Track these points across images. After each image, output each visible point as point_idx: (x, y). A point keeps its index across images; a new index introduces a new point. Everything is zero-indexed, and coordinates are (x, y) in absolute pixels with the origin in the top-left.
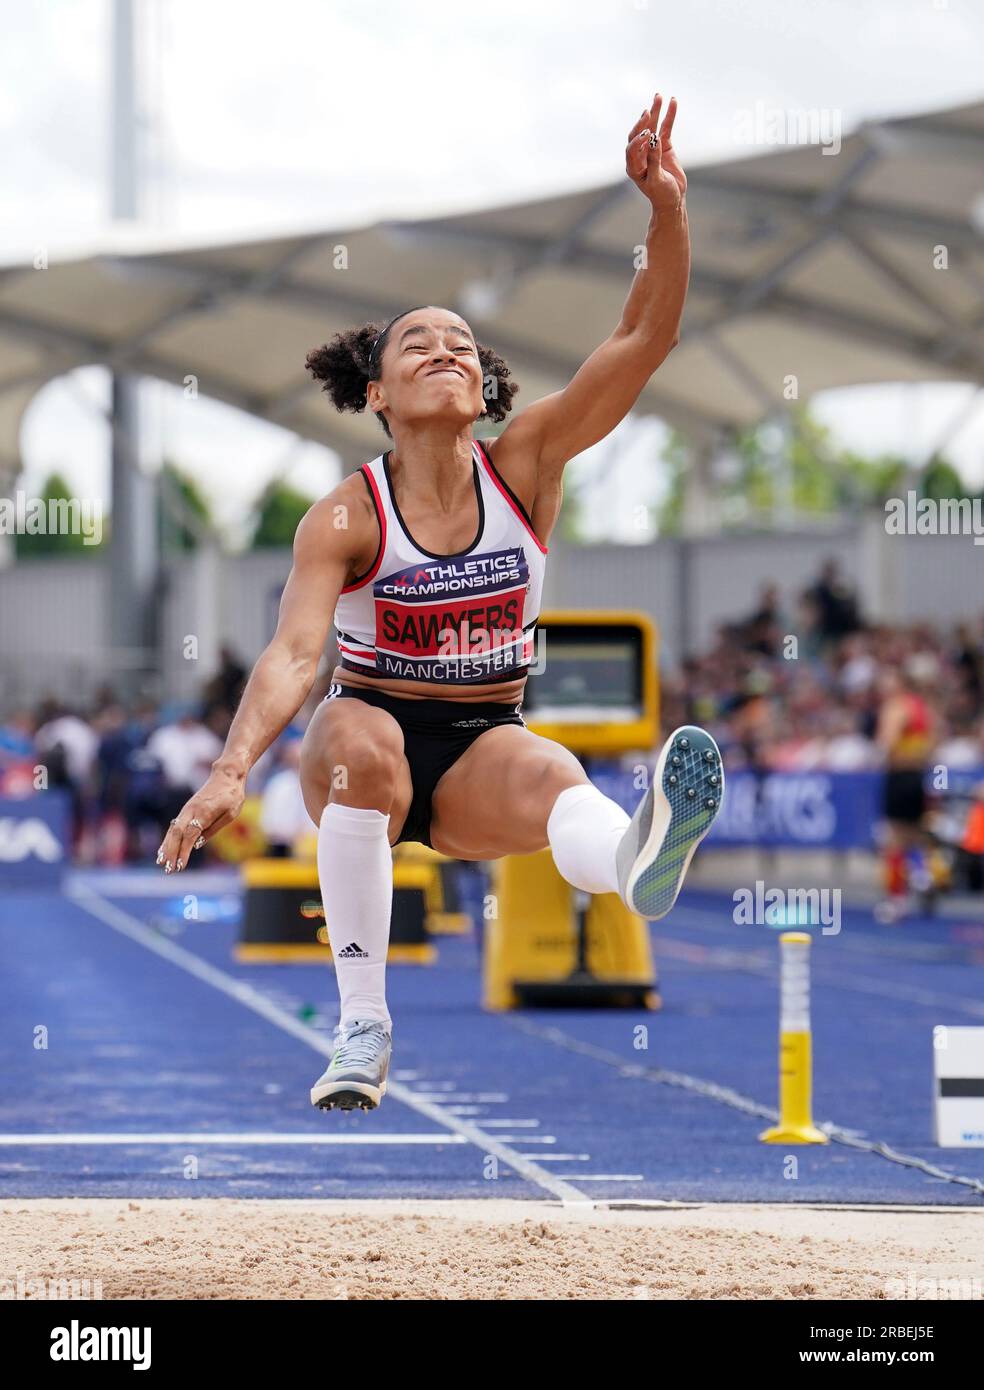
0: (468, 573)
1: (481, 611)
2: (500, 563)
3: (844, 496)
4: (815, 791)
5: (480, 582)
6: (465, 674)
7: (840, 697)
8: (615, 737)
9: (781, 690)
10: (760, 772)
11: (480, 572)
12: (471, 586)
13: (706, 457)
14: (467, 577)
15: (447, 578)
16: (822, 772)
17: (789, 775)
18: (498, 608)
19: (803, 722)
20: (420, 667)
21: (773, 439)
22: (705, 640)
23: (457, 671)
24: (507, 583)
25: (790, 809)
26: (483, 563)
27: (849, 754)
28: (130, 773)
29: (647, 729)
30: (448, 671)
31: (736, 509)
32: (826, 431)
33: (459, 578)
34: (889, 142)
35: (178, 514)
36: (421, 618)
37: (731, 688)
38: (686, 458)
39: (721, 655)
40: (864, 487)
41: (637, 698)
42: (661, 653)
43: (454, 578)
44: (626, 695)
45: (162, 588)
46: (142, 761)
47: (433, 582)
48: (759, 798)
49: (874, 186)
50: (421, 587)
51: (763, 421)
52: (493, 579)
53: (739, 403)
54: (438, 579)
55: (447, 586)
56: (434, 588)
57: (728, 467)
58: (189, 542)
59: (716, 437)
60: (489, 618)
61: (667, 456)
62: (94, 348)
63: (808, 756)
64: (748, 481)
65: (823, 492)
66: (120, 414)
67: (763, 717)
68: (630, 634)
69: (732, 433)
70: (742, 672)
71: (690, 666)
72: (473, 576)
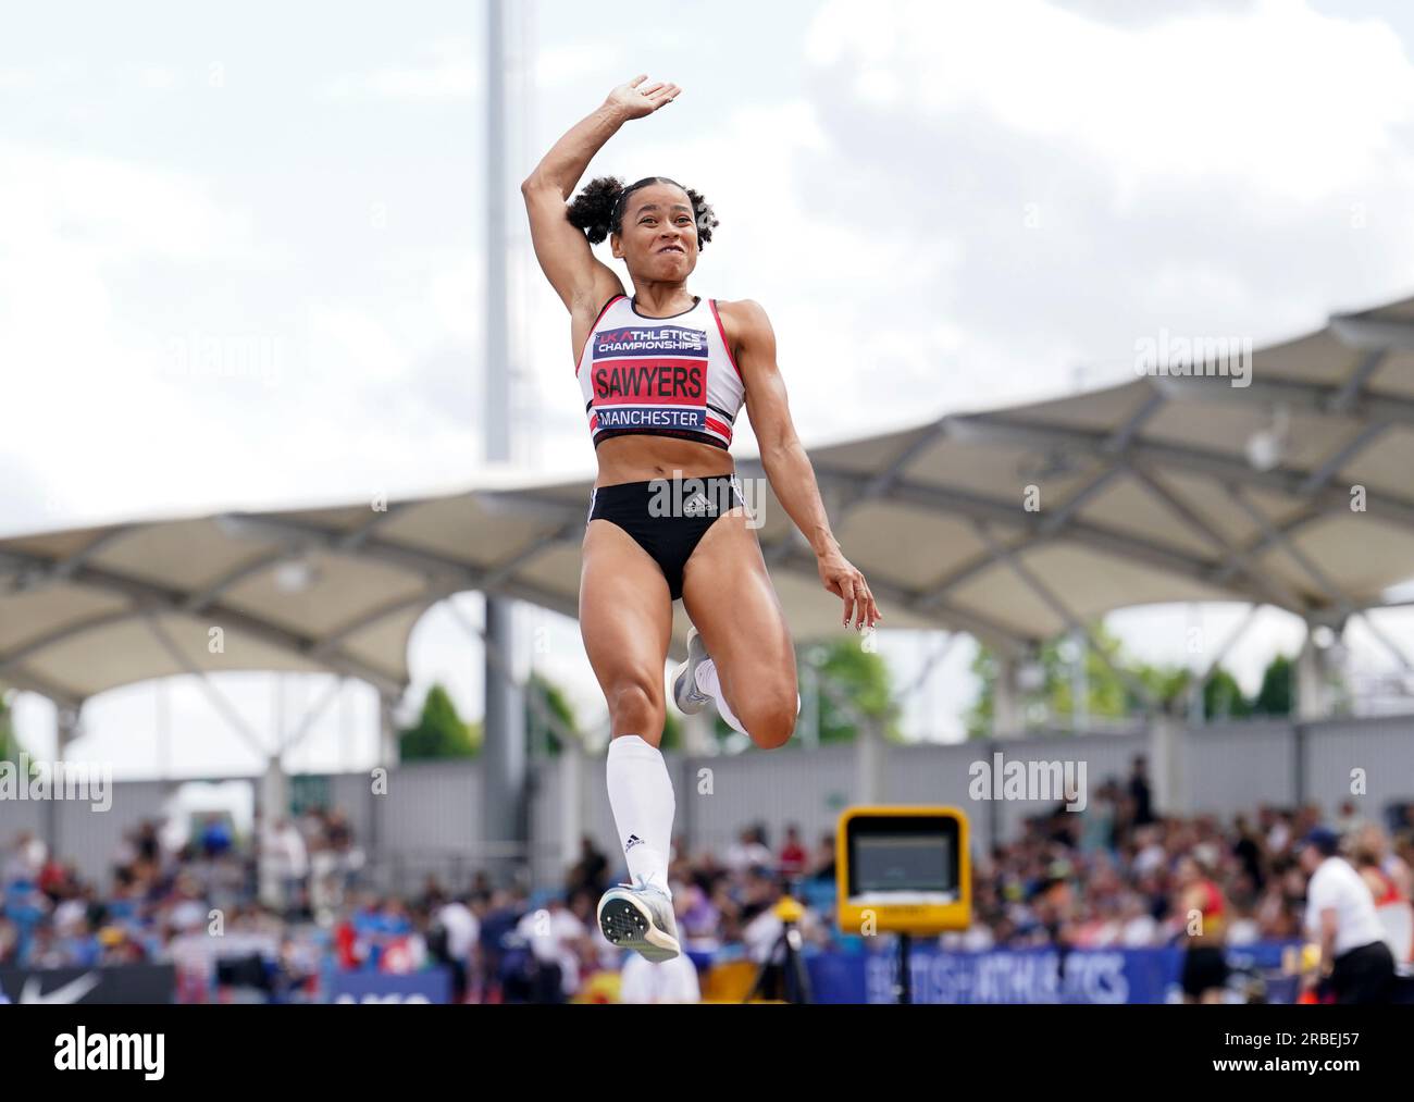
0: (662, 337)
1: (669, 369)
2: (687, 336)
3: (1134, 702)
4: (1112, 965)
5: (670, 345)
6: (656, 421)
7: (1133, 882)
8: (934, 918)
9: (1081, 876)
10: (1063, 950)
11: (670, 338)
12: (662, 347)
13: (1013, 667)
14: (660, 341)
15: (646, 340)
16: (1115, 948)
17: (1089, 951)
18: (682, 370)
19: (1101, 905)
20: (622, 413)
21: (1071, 651)
22: (1011, 832)
23: (649, 418)
24: (690, 352)
25: (1089, 980)
26: (674, 332)
27: (1140, 932)
28: (503, 951)
29: (962, 911)
30: (643, 417)
31: (1038, 714)
32: (1118, 643)
33: (654, 341)
34: (1172, 389)
35: (545, 719)
36: (624, 370)
37: (1035, 872)
38: (995, 668)
39: (1027, 844)
40: (1153, 695)
41: (953, 883)
42: (973, 842)
43: (651, 340)
44: (943, 883)
45: (531, 786)
46: (513, 940)
47: (634, 341)
48: (1061, 972)
49: (1158, 427)
50: (625, 344)
51: (1062, 636)
52: (679, 345)
53: (1043, 621)
54: (639, 340)
55: (644, 346)
56: (634, 346)
57: (1032, 676)
58: (555, 746)
59: (1023, 651)
60: (675, 376)
61: (977, 667)
62: (472, 574)
63: (1105, 934)
64: (1048, 689)
65: (1116, 699)
66: (493, 632)
67: (1064, 899)
68: (947, 827)
69: (1034, 645)
70: (1047, 860)
71: (998, 854)
72: (665, 340)
